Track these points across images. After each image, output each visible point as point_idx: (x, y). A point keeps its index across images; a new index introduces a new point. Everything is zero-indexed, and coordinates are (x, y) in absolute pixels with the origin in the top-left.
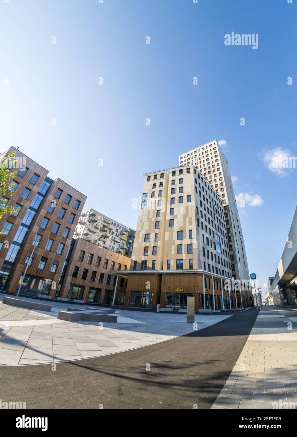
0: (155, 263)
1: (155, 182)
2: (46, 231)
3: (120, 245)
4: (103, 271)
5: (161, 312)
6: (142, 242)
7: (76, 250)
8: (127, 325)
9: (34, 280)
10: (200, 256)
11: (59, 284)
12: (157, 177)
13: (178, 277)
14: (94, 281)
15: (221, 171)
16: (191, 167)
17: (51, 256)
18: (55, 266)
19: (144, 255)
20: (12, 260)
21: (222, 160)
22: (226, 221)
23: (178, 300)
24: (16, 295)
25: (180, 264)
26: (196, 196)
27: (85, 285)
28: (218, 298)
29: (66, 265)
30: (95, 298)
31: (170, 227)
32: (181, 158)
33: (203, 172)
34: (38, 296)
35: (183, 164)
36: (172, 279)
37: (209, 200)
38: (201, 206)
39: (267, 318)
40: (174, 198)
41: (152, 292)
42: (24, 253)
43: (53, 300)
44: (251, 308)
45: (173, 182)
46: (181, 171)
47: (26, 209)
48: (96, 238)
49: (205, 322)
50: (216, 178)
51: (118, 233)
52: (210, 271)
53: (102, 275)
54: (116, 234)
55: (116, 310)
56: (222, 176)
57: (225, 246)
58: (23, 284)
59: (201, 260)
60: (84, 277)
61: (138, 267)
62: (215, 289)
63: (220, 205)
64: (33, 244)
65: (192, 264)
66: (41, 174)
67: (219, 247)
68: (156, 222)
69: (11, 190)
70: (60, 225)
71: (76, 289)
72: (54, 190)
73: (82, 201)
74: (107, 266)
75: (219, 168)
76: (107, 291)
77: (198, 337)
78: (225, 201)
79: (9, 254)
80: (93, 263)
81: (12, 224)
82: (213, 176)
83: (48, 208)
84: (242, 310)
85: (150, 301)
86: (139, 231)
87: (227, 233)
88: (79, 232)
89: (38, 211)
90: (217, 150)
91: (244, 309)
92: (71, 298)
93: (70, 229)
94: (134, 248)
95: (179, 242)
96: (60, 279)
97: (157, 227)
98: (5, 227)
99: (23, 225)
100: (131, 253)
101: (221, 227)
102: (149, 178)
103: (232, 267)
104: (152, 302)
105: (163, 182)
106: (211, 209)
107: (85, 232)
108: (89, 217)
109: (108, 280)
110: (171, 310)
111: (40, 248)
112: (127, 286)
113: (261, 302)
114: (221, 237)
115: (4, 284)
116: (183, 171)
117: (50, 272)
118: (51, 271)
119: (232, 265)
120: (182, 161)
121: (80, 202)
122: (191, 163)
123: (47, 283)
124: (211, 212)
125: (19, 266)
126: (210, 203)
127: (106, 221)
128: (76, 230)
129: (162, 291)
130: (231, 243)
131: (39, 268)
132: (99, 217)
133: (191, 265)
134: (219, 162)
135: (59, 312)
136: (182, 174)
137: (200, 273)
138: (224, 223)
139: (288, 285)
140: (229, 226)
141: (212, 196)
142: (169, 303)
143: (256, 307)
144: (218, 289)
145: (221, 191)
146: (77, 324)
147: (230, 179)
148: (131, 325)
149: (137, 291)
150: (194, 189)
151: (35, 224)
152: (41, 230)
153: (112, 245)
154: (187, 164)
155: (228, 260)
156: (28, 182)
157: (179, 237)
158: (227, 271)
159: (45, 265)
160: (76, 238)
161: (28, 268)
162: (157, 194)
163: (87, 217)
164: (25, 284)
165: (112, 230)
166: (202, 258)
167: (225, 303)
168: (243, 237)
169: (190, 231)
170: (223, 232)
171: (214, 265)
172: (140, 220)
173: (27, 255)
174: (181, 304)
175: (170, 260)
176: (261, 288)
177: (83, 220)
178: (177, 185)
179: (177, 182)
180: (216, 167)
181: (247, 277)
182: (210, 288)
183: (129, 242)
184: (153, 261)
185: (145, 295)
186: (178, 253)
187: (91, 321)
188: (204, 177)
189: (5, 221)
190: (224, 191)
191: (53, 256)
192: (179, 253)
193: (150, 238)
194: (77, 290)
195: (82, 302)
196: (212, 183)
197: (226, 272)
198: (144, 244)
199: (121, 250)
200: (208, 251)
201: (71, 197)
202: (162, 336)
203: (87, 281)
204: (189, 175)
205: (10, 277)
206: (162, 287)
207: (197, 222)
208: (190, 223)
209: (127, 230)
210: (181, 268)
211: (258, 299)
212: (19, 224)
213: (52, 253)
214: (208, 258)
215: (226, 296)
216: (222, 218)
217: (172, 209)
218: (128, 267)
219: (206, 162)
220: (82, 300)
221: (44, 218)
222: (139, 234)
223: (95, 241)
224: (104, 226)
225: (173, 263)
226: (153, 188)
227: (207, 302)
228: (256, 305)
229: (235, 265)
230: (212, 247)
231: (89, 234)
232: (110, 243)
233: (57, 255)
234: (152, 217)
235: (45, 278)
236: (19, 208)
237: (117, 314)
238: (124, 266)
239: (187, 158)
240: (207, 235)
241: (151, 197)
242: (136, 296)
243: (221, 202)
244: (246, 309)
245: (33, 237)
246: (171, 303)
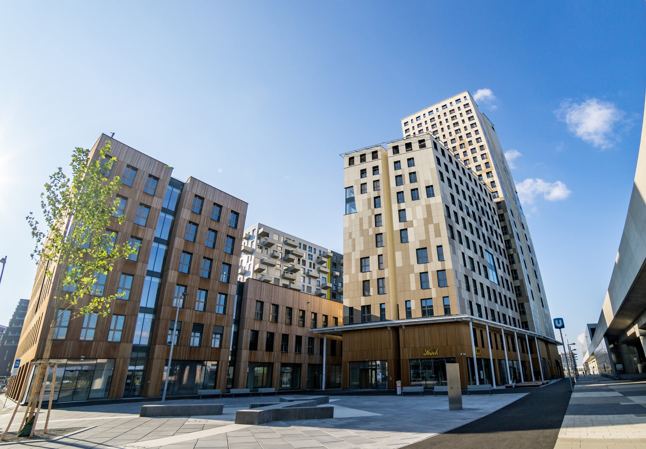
0: (384, 309)
1: (363, 166)
2: (190, 276)
3: (319, 281)
4: (300, 332)
5: (405, 394)
6: (357, 273)
7: (248, 301)
8: (351, 421)
9: (188, 368)
10: (462, 290)
11: (229, 366)
12: (365, 159)
13: (426, 329)
14: (287, 352)
15: (484, 142)
16: (427, 138)
17: (209, 320)
18: (218, 336)
19: (364, 295)
20: (145, 342)
21: (483, 123)
22: (502, 227)
23: (431, 371)
24: (161, 399)
25: (428, 307)
26: (443, 187)
27: (272, 362)
28: (500, 364)
29: (236, 331)
30: (293, 381)
31: (401, 242)
32: (405, 123)
33: (450, 146)
34: (197, 394)
35: (411, 132)
36: (417, 335)
37: (467, 193)
38: (454, 203)
39: (589, 398)
40: (403, 192)
41: (386, 361)
42: (162, 325)
43: (224, 396)
44: (559, 379)
45: (396, 164)
46: (409, 146)
47: (149, 242)
48: (278, 275)
49: (481, 407)
50: (475, 155)
51: (313, 262)
52: (481, 316)
53: (299, 339)
54: (310, 263)
55: (330, 397)
56: (487, 151)
57: (505, 271)
58: (170, 378)
59: (463, 297)
60: (270, 347)
61: (358, 318)
62: (492, 348)
63: (488, 200)
64: (174, 305)
65: (449, 305)
66: (160, 175)
67: (494, 273)
68: (377, 235)
69: (117, 213)
70: (211, 260)
71: (259, 370)
72: (189, 199)
73: (241, 213)
74: (304, 321)
75: (480, 138)
76: (311, 366)
77: (472, 435)
78: (497, 194)
79: (137, 332)
80: (279, 320)
81: (132, 277)
82: (469, 152)
83: (185, 233)
84: (543, 384)
85: (383, 376)
86: (349, 254)
87: (507, 249)
88: (247, 269)
89: (169, 243)
90: (471, 107)
91: (547, 383)
92: (253, 386)
93: (231, 265)
94: (346, 284)
95: (421, 268)
96: (230, 357)
97: (379, 244)
98: (121, 285)
99: (151, 274)
100: (341, 293)
101: (494, 238)
102: (351, 161)
103: (519, 309)
104: (388, 377)
105: (378, 166)
106: (472, 209)
107: (257, 267)
108: (259, 238)
109: (310, 347)
110: (421, 389)
111: (186, 308)
112: (343, 353)
113: (576, 369)
114: (495, 256)
115: (138, 388)
116: (412, 144)
117: (211, 349)
118: (213, 346)
119: (519, 304)
120: (409, 129)
121: (237, 214)
122: (425, 130)
123: (210, 369)
124: (474, 213)
125: (158, 349)
126: (470, 197)
127: (289, 242)
128: (241, 266)
129: (401, 357)
130: (515, 267)
131: (191, 345)
132: (276, 237)
133: (446, 307)
134: (479, 127)
135: (237, 412)
136: (412, 150)
137: (464, 321)
138: (500, 231)
139: (623, 339)
140: (508, 237)
141: (471, 185)
142: (417, 377)
143: (568, 379)
144: (497, 348)
145: (488, 177)
146: (268, 427)
147: (503, 156)
148: (357, 421)
149: (360, 362)
150: (437, 176)
151: (171, 267)
152: (182, 275)
153: (306, 284)
154: (417, 133)
155: (511, 295)
156: (142, 193)
157: (420, 260)
158: (511, 315)
159: (202, 337)
160: (243, 280)
161: (174, 350)
162: (370, 187)
163: (255, 240)
164: (173, 378)
165: (302, 257)
166: (465, 294)
167: (512, 373)
168: (535, 256)
169: (439, 247)
170: (499, 246)
171: (487, 306)
172: (348, 235)
173: (169, 327)
174: (437, 378)
175: (410, 301)
176: (574, 344)
177: (250, 246)
178: (405, 170)
179: (404, 164)
180: (474, 137)
181: (547, 324)
182: (483, 346)
183: (334, 275)
184: (381, 304)
185: (374, 366)
186: (422, 288)
187: (291, 419)
188: (454, 155)
189: (120, 273)
190: (492, 176)
191: (211, 319)
192: (424, 287)
193: (369, 265)
194: (261, 372)
195: (272, 390)
196: (469, 164)
197: (509, 317)
198: (361, 277)
199: (323, 291)
200: (474, 281)
201: (221, 207)
202: (410, 434)
203: (275, 353)
204: (424, 151)
205: (147, 372)
206: (401, 350)
207: (449, 231)
208: (438, 234)
209: (329, 254)
210: (431, 313)
211: (570, 364)
212: (144, 273)
213: (209, 313)
214: (476, 293)
215: (513, 361)
216: (494, 223)
217: (402, 212)
218: (340, 320)
219: (453, 129)
220: (271, 386)
221: (184, 254)
222: (350, 260)
223: (277, 280)
224: (287, 252)
225: (415, 306)
226: (361, 177)
227: (481, 372)
228: (567, 375)
229: (526, 305)
230: (480, 274)
231: (264, 270)
232: (302, 281)
233: (218, 315)
234: (367, 228)
235: (204, 361)
236: (137, 244)
237: (332, 403)
238: (332, 318)
239: (416, 123)
240: (470, 253)
241: (361, 193)
242: (361, 369)
243: (490, 195)
244: (550, 383)
245: (172, 292)
246: (420, 377)
